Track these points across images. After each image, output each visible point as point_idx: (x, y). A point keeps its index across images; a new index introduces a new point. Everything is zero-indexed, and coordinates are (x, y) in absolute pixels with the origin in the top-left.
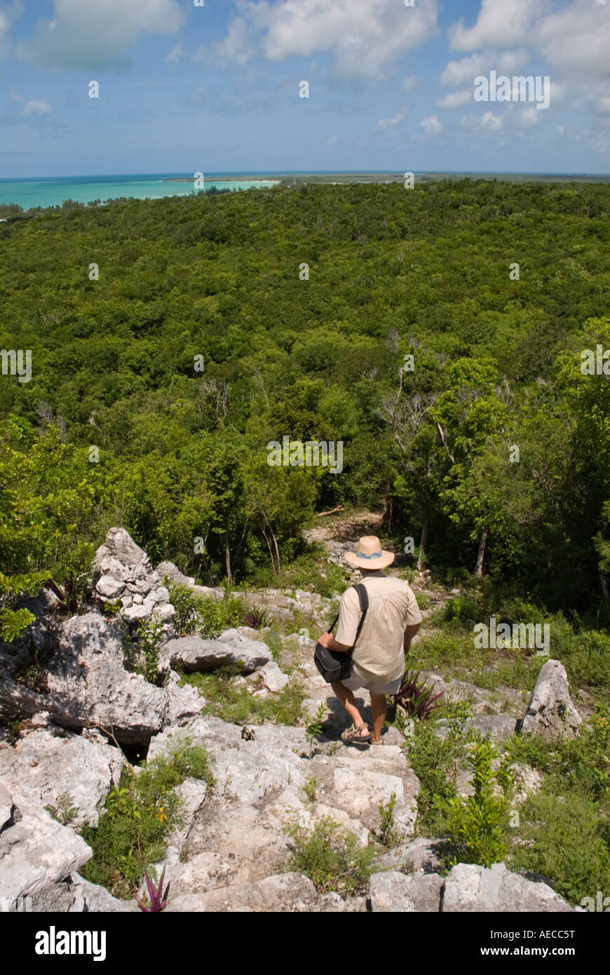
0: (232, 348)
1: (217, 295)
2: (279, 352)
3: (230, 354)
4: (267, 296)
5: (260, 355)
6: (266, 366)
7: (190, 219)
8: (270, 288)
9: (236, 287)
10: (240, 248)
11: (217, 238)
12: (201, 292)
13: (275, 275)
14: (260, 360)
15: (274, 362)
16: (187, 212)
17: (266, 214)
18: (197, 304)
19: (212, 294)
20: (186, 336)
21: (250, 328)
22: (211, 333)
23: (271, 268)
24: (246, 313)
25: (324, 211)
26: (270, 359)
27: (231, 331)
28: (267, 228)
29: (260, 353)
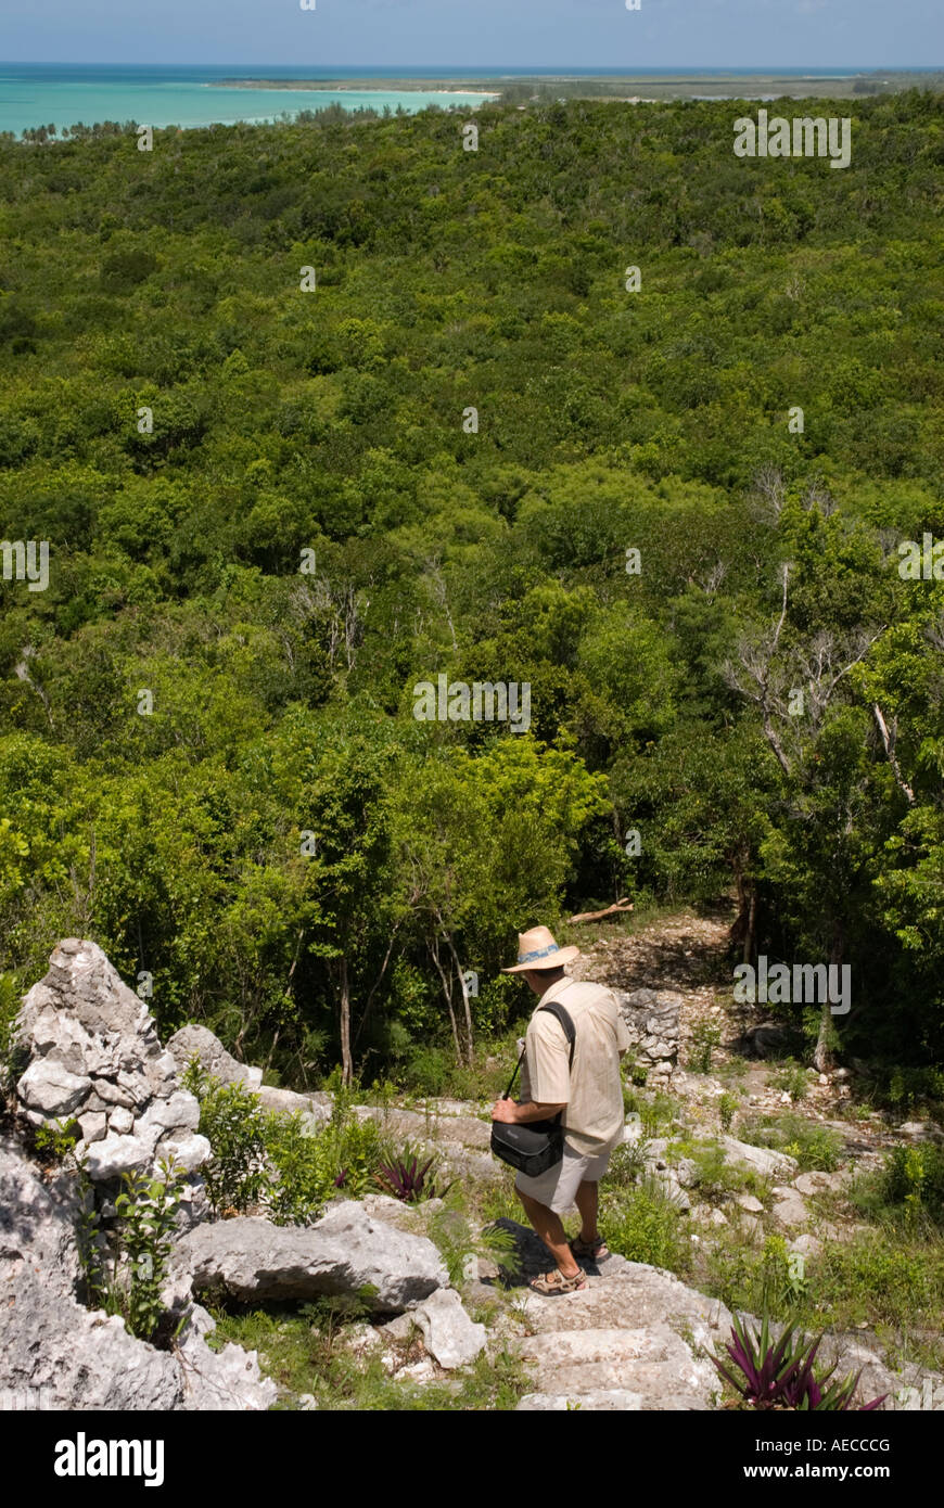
0: (370, 503)
1: (339, 375)
2: (487, 519)
3: (366, 520)
4: (461, 378)
5: (441, 524)
6: (452, 550)
7: (276, 182)
8: (470, 360)
9: (386, 356)
10: (399, 259)
11: (341, 232)
12: (299, 366)
13: (481, 328)
14: (439, 536)
15: (475, 541)
16: (269, 166)
17: (463, 175)
18: (290, 394)
19: (327, 371)
20: (260, 472)
21: (417, 458)
22: (323, 465)
23: (474, 309)
24: (407, 422)
25: (607, 172)
26: (464, 534)
27: (371, 464)
28: (464, 211)
29: (439, 519)
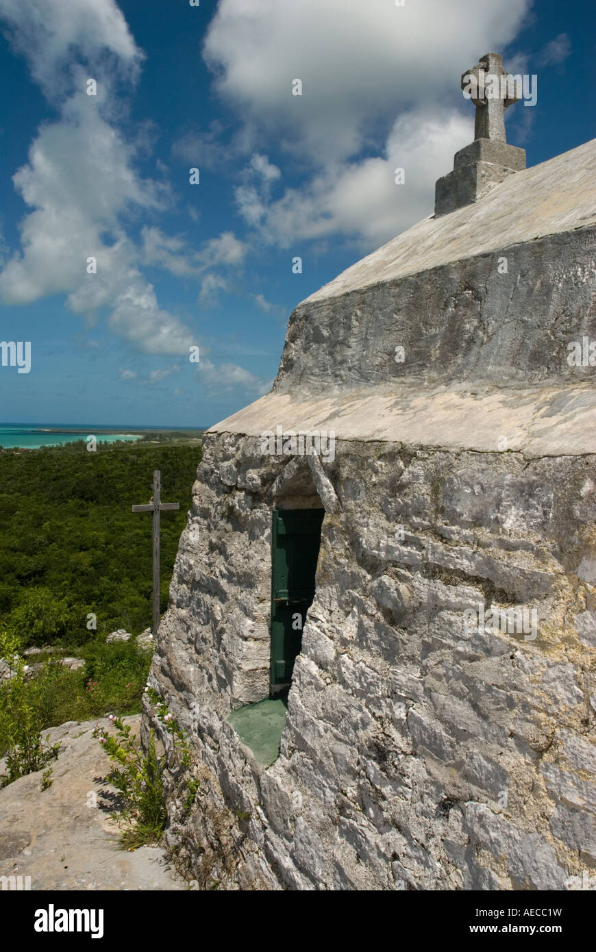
0: (103, 595)
1: (90, 551)
2: (140, 599)
4: (131, 552)
5: (126, 601)
6: (129, 609)
7: (62, 477)
8: (134, 545)
9: (105, 544)
10: (106, 507)
11: (86, 496)
12: (75, 548)
13: (137, 534)
14: (126, 605)
15: (137, 606)
16: (59, 471)
17: (131, 476)
18: (73, 558)
19: (85, 550)
20: (66, 585)
21: (118, 580)
22: (85, 582)
23: (135, 527)
24: (113, 567)
25: (182, 476)
26: (133, 604)
27: (102, 581)
28: (131, 490)
29: (125, 599)
